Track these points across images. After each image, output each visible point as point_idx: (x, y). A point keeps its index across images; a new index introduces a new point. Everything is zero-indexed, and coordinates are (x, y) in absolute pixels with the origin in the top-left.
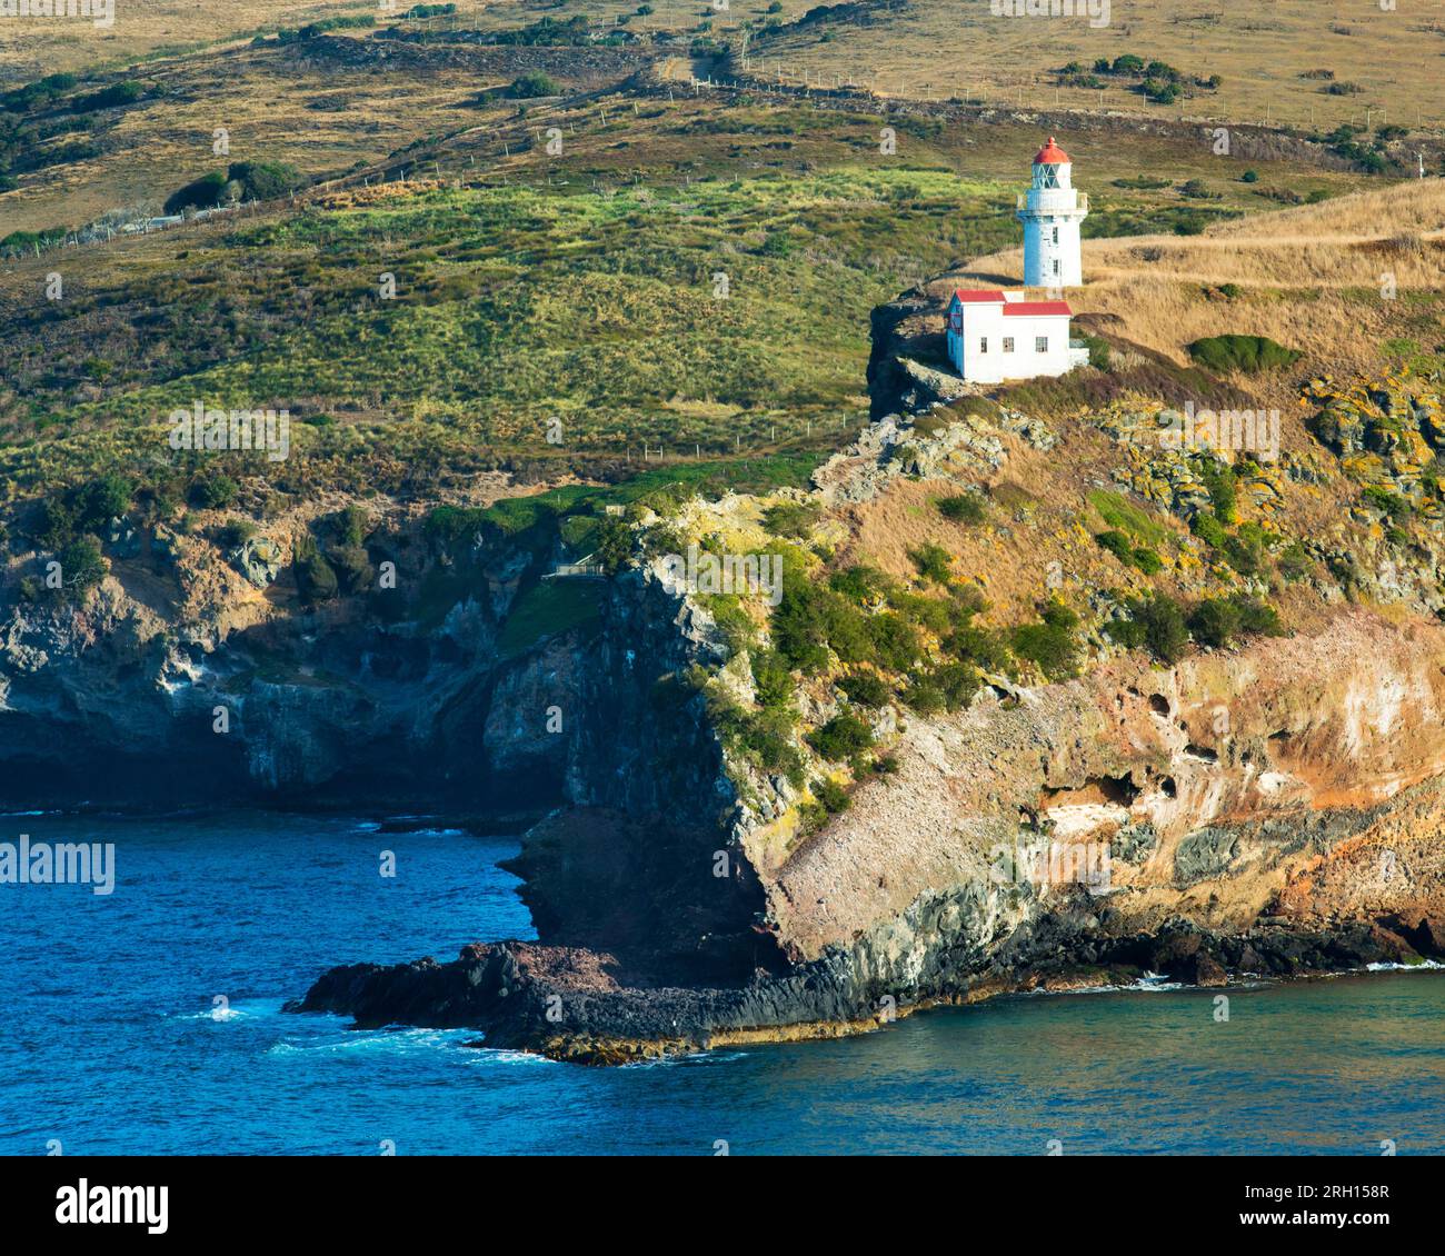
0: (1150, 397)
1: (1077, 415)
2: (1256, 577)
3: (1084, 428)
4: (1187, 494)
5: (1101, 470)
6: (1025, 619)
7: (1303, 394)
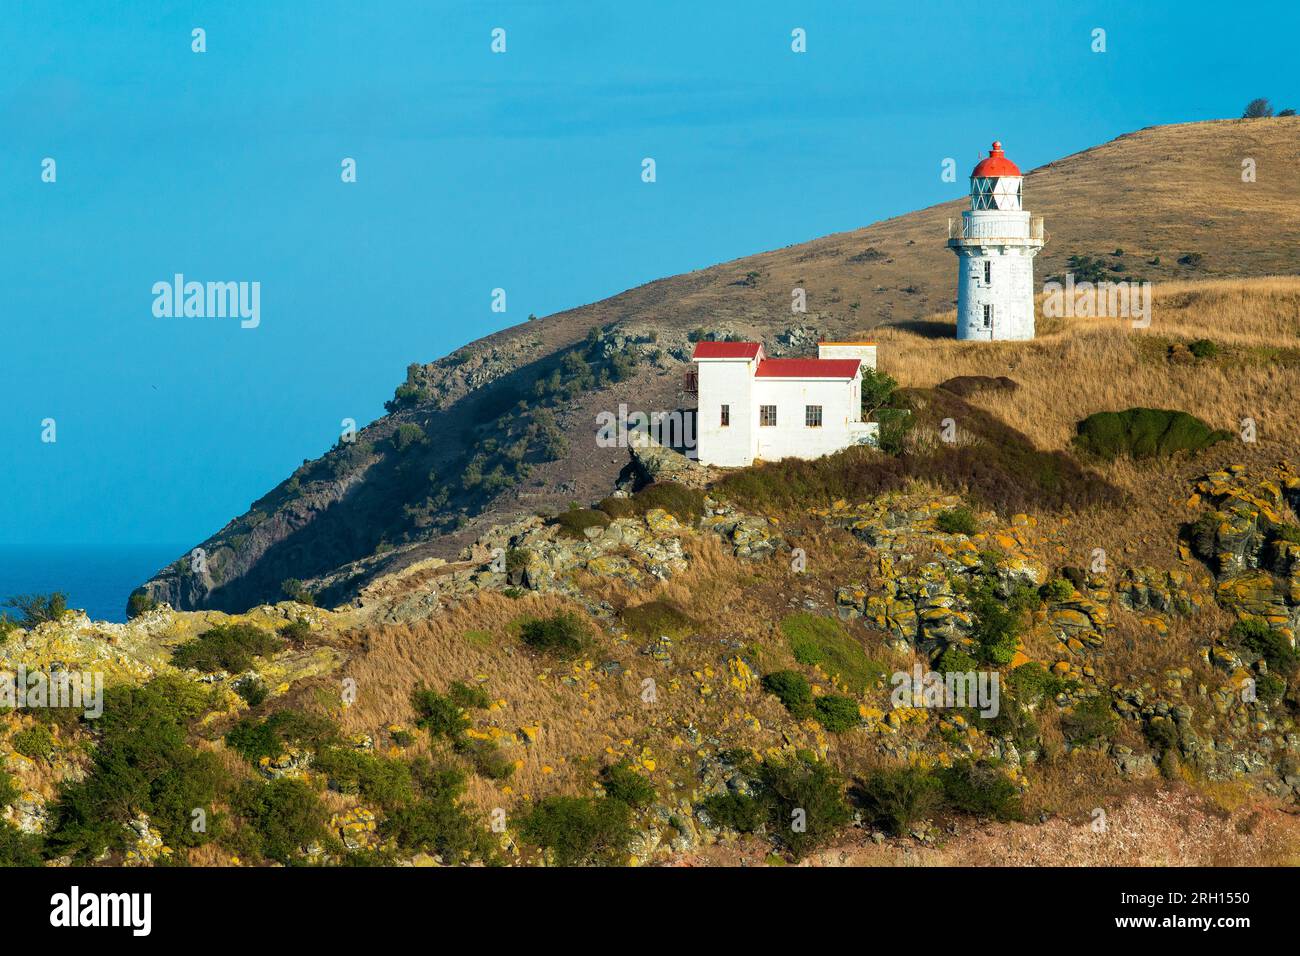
0: (945, 489)
1: (824, 513)
2: (1009, 738)
3: (827, 530)
4: (935, 622)
5: (824, 587)
6: (571, 791)
7: (1198, 491)
